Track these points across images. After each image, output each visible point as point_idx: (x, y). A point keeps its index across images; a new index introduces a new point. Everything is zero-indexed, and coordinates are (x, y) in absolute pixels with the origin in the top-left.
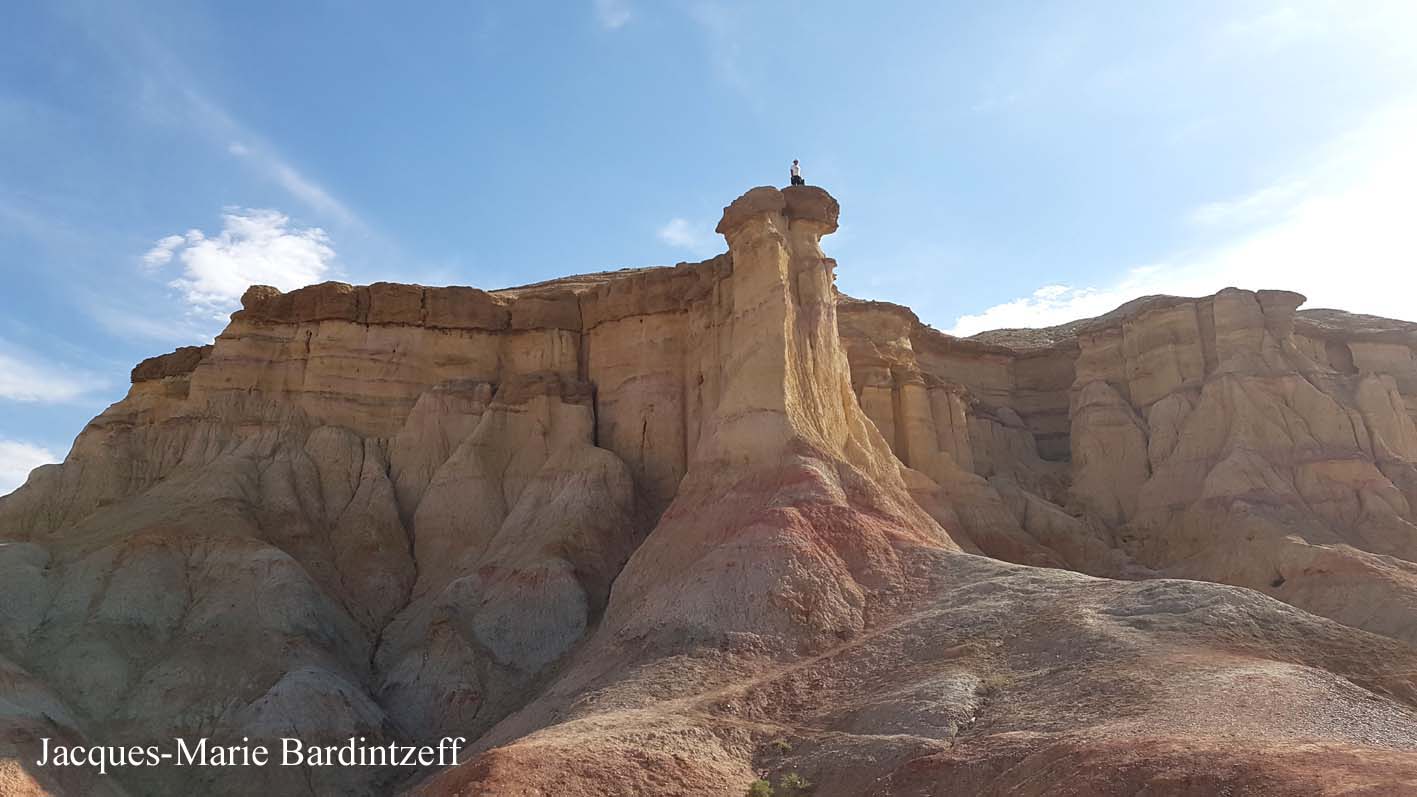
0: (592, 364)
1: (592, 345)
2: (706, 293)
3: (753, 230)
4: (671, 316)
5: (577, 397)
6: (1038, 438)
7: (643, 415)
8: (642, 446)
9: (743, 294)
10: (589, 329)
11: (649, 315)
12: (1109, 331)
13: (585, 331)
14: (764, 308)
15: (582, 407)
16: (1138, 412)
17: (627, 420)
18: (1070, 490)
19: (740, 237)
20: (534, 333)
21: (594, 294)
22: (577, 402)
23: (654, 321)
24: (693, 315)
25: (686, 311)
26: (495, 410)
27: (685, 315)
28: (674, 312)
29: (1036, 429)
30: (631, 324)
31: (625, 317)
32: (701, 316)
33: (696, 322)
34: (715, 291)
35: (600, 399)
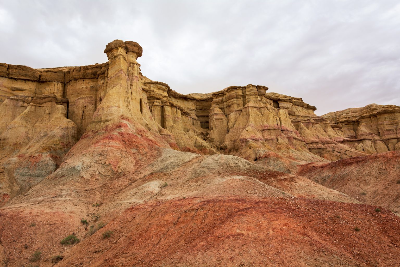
0: (68, 94)
1: (68, 88)
2: (104, 73)
3: (115, 53)
4: (93, 80)
5: (61, 103)
6: (201, 123)
7: (83, 109)
8: (82, 119)
9: (111, 72)
10: (67, 83)
11: (86, 79)
12: (220, 94)
13: (66, 83)
14: (116, 76)
15: (63, 106)
16: (226, 116)
17: (78, 111)
18: (208, 136)
19: (111, 55)
20: (48, 82)
21: (69, 72)
22: (61, 105)
23: (87, 81)
24: (99, 80)
25: (97, 78)
26: (32, 105)
27: (97, 80)
28: (94, 78)
29: (201, 120)
30: (80, 82)
31: (78, 79)
32: (102, 80)
33: (101, 82)
34: (106, 73)
35: (70, 104)
